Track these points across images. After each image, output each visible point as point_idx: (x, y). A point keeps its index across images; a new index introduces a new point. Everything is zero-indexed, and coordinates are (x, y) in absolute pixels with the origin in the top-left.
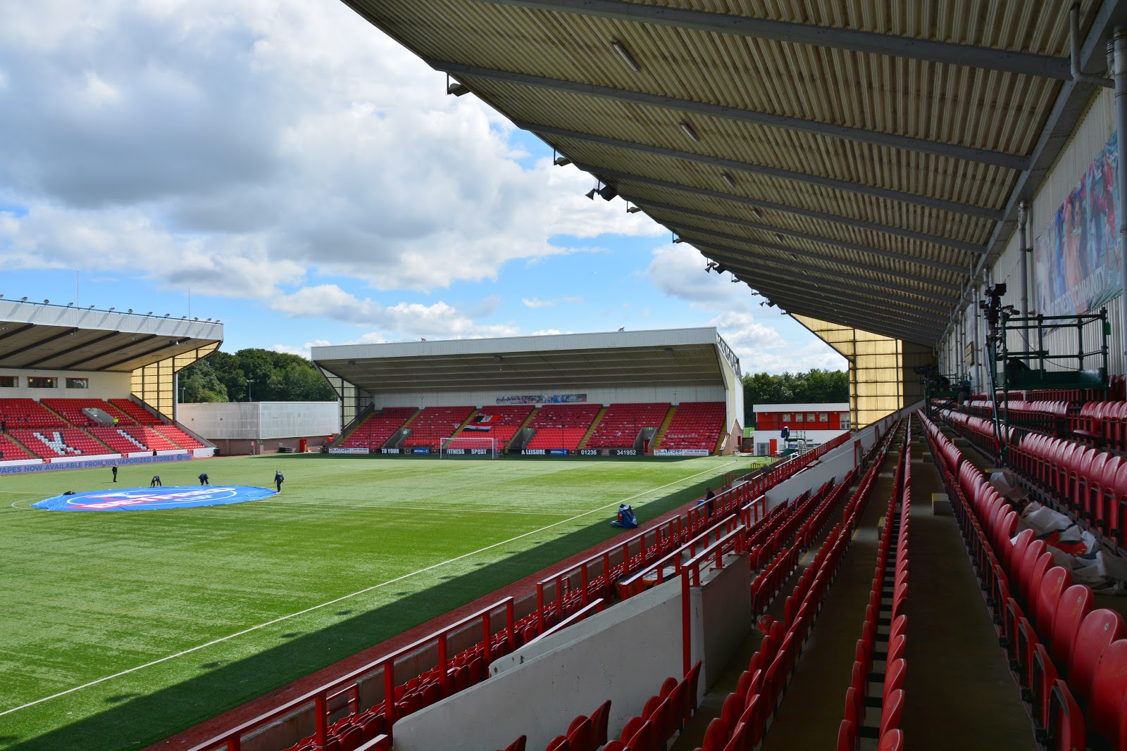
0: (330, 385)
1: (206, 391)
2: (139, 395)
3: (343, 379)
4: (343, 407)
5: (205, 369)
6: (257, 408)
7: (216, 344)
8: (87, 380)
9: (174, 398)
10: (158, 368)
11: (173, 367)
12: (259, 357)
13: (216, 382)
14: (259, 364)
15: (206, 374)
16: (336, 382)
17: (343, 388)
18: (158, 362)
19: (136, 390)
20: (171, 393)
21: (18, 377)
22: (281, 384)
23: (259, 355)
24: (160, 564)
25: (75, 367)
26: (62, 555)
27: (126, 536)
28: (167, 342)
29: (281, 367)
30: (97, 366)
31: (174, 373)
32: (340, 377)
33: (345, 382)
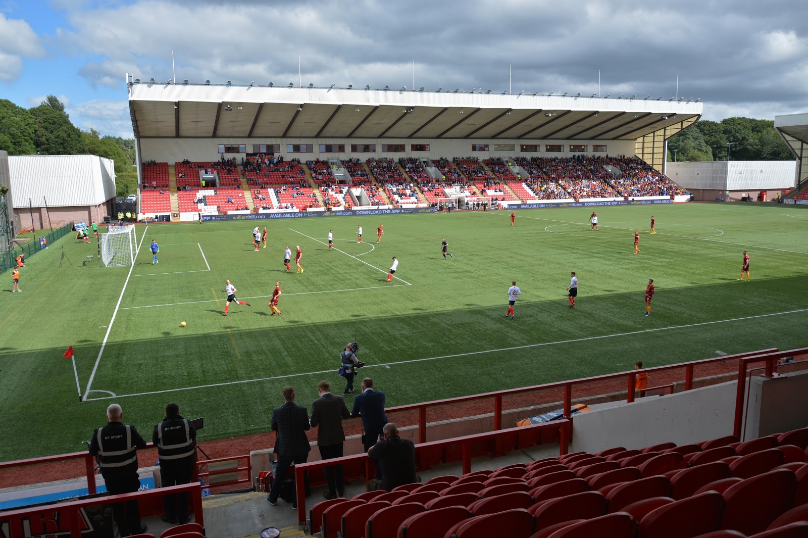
0: (789, 147)
1: (696, 151)
2: (640, 156)
3: (803, 142)
4: (800, 165)
5: (696, 135)
6: (726, 166)
7: (696, 117)
8: (606, 146)
9: (663, 159)
10: (654, 136)
11: (664, 135)
12: (739, 124)
13: (704, 144)
14: (739, 129)
15: (696, 139)
16: (796, 145)
17: (802, 149)
18: (654, 132)
19: (638, 152)
20: (662, 154)
21: (563, 146)
22: (757, 145)
23: (740, 122)
24: (611, 277)
25: (599, 138)
26: (558, 263)
27: (600, 255)
28: (659, 118)
29: (757, 132)
30: (611, 137)
31: (665, 140)
32: (800, 140)
33: (804, 144)
